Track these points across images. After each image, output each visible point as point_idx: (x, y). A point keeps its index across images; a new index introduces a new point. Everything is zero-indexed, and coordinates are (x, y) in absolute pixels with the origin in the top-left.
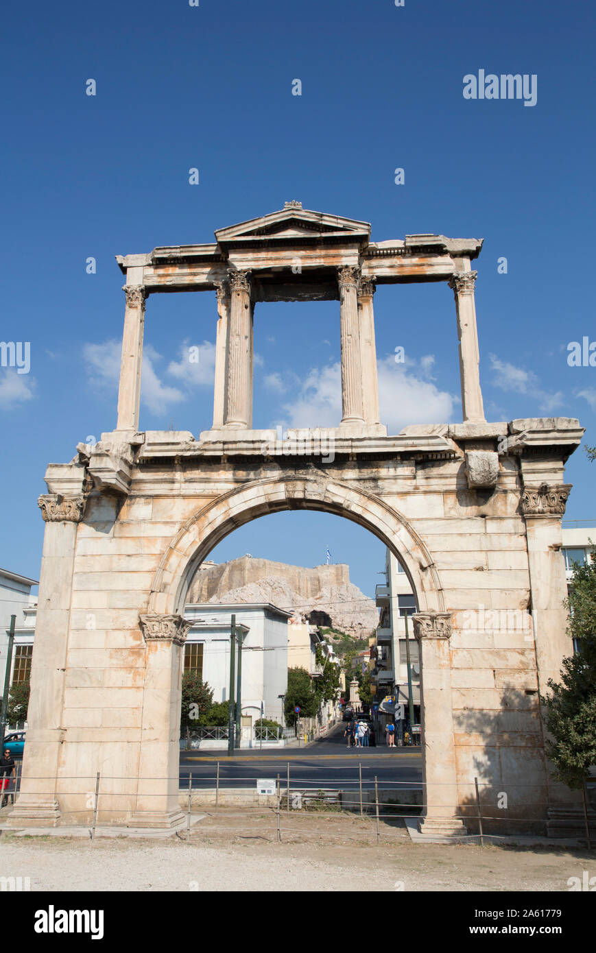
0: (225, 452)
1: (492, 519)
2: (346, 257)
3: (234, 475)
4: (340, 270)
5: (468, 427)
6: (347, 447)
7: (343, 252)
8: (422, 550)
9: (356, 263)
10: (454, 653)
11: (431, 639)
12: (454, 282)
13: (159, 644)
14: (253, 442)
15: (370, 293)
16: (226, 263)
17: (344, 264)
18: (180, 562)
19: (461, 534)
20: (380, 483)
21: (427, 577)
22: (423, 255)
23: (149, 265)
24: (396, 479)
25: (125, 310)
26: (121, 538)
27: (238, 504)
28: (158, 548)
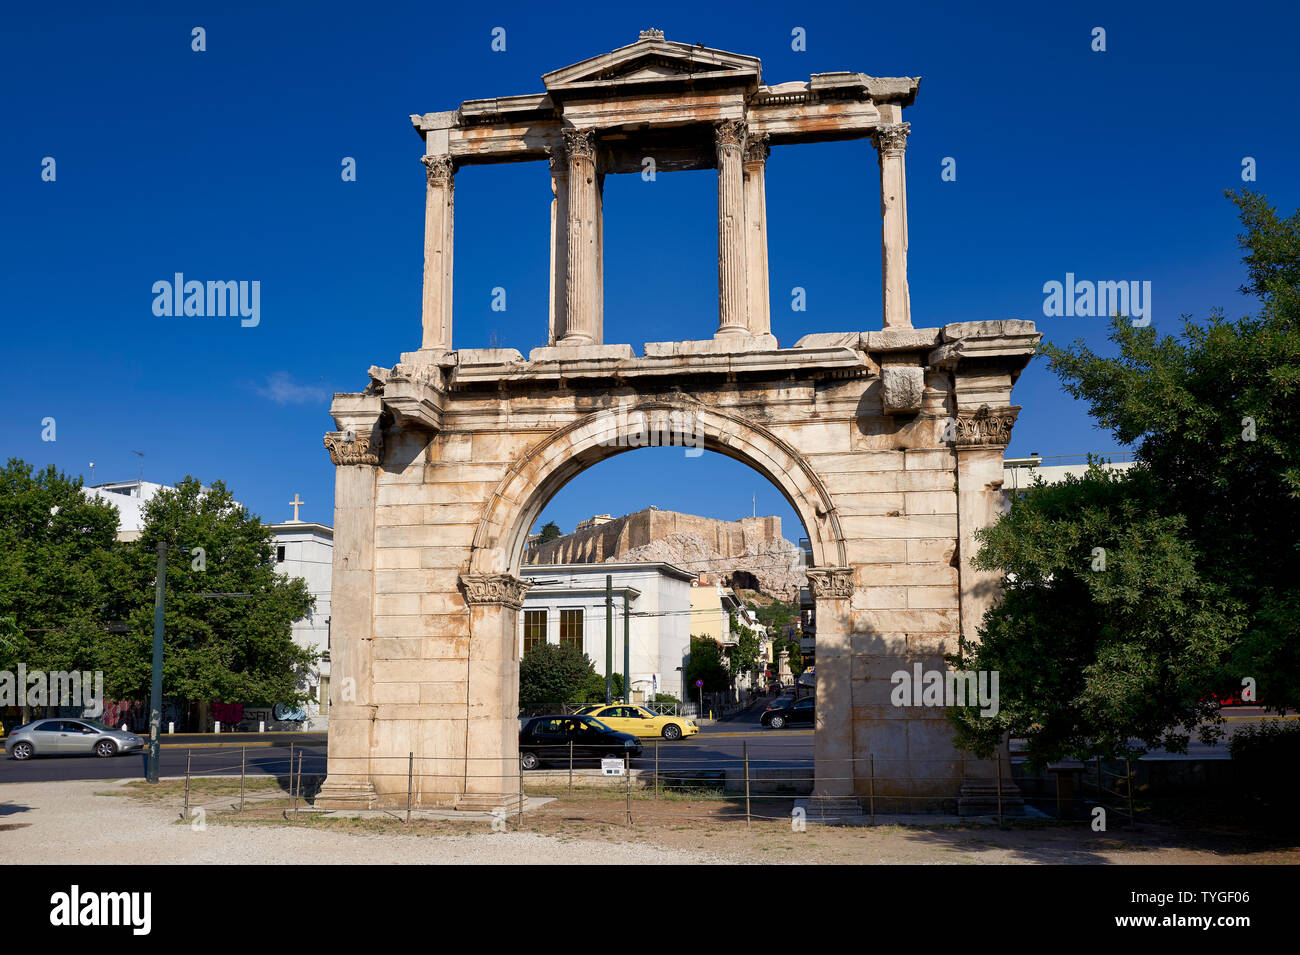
0: (563, 375)
1: (912, 452)
2: (726, 107)
3: (576, 403)
4: (718, 126)
5: (886, 335)
6: (724, 365)
7: (722, 99)
8: (820, 493)
9: (740, 115)
10: (857, 614)
11: (827, 599)
12: (878, 139)
13: (486, 609)
14: (599, 361)
15: (760, 158)
16: (562, 121)
17: (723, 117)
18: (509, 512)
19: (871, 473)
20: (767, 410)
21: (826, 526)
22: (836, 102)
23: (456, 127)
24: (788, 404)
25: (426, 190)
26: (433, 484)
27: (581, 441)
28: (480, 495)
